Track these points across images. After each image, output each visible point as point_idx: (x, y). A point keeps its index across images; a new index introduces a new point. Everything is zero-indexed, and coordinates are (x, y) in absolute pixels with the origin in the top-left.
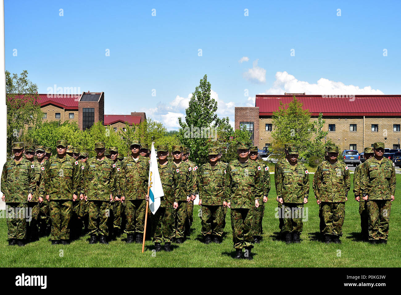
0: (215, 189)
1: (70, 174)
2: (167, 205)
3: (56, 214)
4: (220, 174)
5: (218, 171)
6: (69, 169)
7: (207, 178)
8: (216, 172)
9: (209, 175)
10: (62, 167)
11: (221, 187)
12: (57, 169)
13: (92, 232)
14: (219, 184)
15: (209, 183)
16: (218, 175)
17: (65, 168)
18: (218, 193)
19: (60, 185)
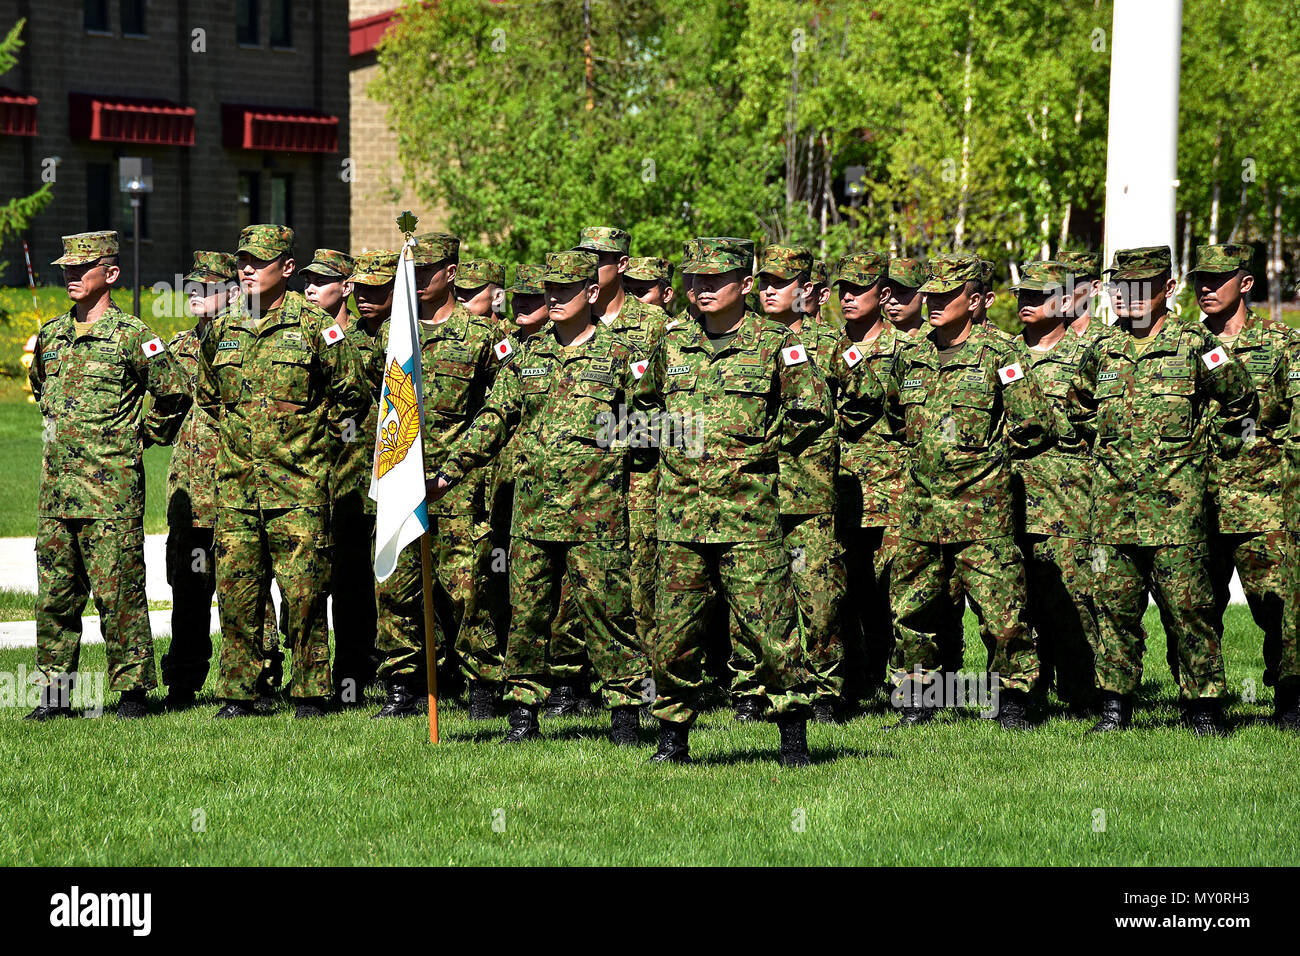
0: (948, 464)
1: (296, 391)
2: (580, 530)
3: (237, 575)
4: (978, 390)
5: (968, 372)
6: (293, 365)
7: (914, 410)
8: (957, 380)
9: (923, 394)
10: (261, 356)
11: (979, 450)
12: (240, 366)
13: (389, 663)
14: (968, 439)
15: (920, 434)
16: (963, 394)
17: (274, 363)
18: (967, 479)
19: (250, 439)
